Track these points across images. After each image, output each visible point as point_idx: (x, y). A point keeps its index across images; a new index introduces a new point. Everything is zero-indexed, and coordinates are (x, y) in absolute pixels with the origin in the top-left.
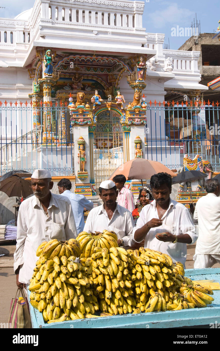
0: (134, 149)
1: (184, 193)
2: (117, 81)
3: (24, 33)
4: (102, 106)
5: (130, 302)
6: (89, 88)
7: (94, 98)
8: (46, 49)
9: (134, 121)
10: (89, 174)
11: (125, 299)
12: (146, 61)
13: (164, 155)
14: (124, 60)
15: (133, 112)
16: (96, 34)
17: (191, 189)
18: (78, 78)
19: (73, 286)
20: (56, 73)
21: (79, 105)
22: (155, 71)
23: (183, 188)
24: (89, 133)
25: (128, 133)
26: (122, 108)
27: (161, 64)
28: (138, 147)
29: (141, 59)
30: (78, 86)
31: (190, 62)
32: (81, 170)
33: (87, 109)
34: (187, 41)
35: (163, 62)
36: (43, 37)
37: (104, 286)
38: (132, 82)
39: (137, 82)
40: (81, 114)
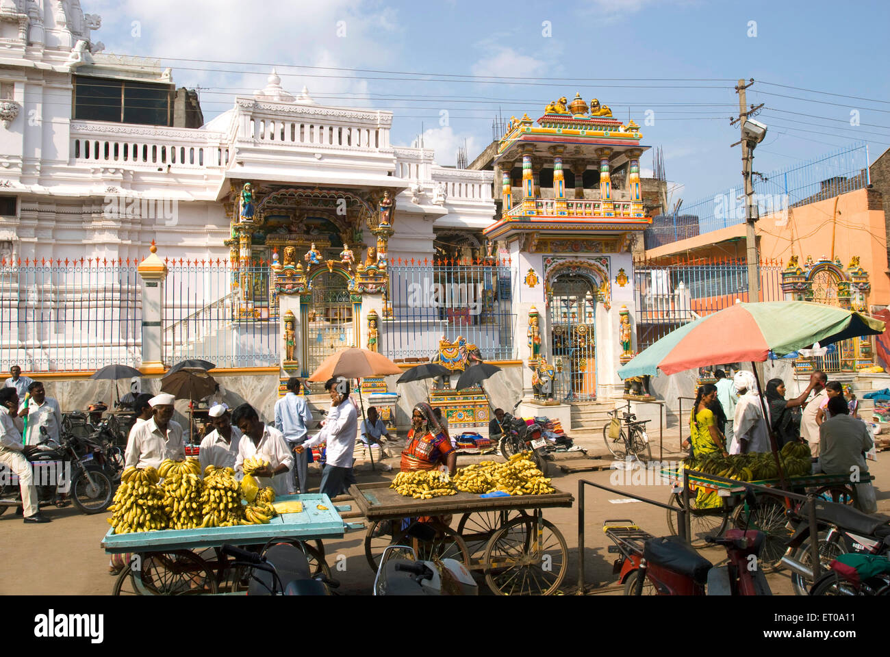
0: (367, 327)
1: (439, 391)
2: (358, 221)
3: (220, 150)
4: (320, 266)
5: (195, 521)
6: (316, 231)
7: (309, 254)
8: (244, 181)
9: (367, 287)
10: (300, 363)
11: (191, 518)
12: (395, 195)
13: (418, 334)
14: (362, 196)
15: (365, 275)
16: (320, 159)
17: (449, 386)
18: (300, 216)
19: (141, 506)
20: (259, 214)
21: (286, 265)
22: (419, 204)
23: (437, 385)
24: (301, 305)
25: (359, 305)
26: (350, 269)
27: (428, 194)
28: (372, 326)
29: (386, 194)
30: (299, 228)
31: (480, 186)
32: (288, 358)
33: (298, 270)
34: (488, 148)
35: (431, 190)
36: (241, 163)
37: (172, 507)
38: (373, 227)
39: (380, 228)
40: (289, 278)
